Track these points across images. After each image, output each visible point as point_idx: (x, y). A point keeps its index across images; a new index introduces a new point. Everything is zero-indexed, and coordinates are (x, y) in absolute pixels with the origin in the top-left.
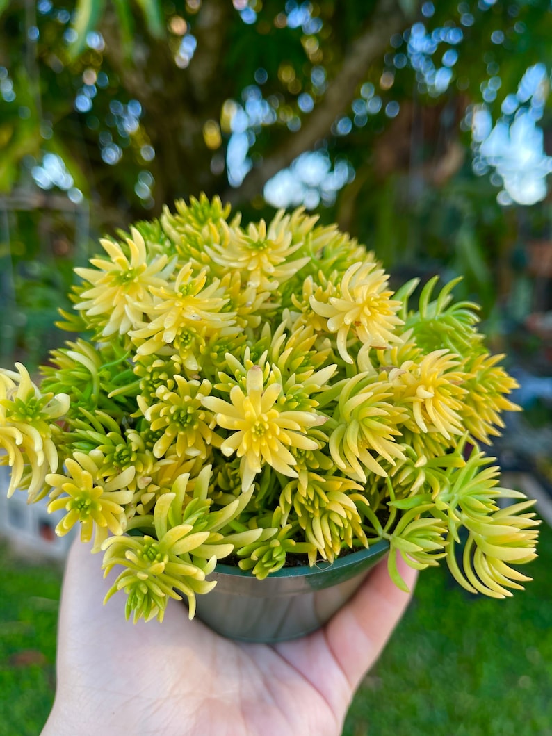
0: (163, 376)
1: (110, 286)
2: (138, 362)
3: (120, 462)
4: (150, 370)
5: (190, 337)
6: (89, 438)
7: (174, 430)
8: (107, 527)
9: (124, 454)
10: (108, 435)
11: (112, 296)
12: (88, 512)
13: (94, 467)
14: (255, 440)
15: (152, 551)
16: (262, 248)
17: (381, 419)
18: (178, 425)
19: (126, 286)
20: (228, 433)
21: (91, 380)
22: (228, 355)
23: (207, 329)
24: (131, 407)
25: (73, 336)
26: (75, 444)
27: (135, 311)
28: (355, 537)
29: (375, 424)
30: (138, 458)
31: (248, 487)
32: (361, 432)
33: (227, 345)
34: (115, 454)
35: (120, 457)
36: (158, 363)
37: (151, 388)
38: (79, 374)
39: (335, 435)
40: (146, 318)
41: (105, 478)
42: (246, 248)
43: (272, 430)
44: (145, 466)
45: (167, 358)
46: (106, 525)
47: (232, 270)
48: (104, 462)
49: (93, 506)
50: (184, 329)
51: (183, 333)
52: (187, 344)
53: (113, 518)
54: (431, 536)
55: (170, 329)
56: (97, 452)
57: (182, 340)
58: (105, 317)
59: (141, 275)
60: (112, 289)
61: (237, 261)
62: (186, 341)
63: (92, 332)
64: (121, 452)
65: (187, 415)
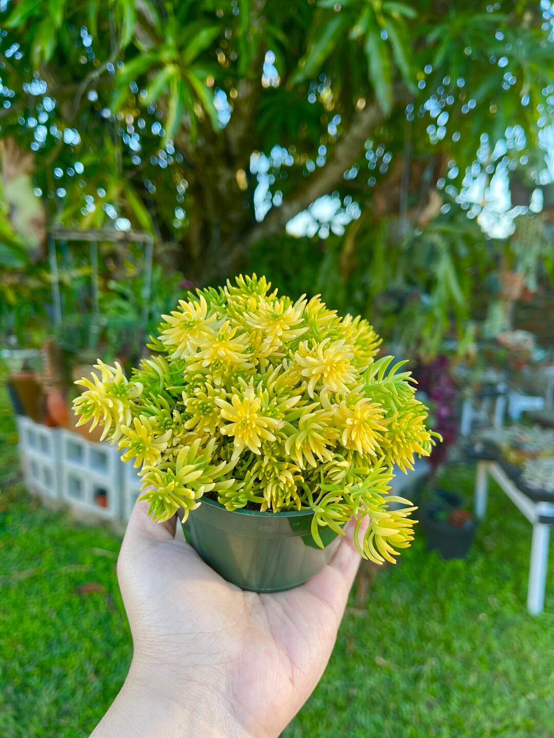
0: (199, 384)
1: (180, 329)
2: (187, 373)
3: (165, 427)
4: (193, 379)
5: (219, 365)
6: (151, 410)
7: (199, 414)
8: (149, 461)
9: (168, 423)
10: (162, 410)
11: (180, 336)
12: (140, 450)
13: (150, 428)
14: (240, 428)
15: (170, 477)
16: (277, 319)
17: (320, 433)
18: (201, 411)
19: (190, 330)
20: (228, 422)
21: (159, 379)
22: (239, 378)
23: (231, 362)
24: (179, 398)
25: (156, 353)
26: (142, 412)
27: (192, 345)
28: (292, 499)
29: (316, 434)
30: (176, 428)
31: (235, 458)
32: (307, 438)
33: (242, 373)
34: (164, 422)
35: (166, 424)
36: (198, 376)
37: (192, 390)
38: (152, 375)
39: (291, 437)
40: (199, 350)
41: (155, 435)
42: (267, 318)
43: (251, 424)
44: (179, 433)
45: (204, 375)
46: (149, 459)
47: (257, 330)
48: (156, 425)
49: (144, 448)
50: (216, 360)
51: (215, 362)
52: (216, 369)
53: (154, 457)
54: (338, 510)
55: (208, 359)
56: (153, 418)
57: (214, 366)
58: (175, 346)
59: (200, 324)
60: (181, 331)
61: (260, 324)
62: (217, 368)
63: (166, 354)
64: (168, 421)
65: (208, 407)
